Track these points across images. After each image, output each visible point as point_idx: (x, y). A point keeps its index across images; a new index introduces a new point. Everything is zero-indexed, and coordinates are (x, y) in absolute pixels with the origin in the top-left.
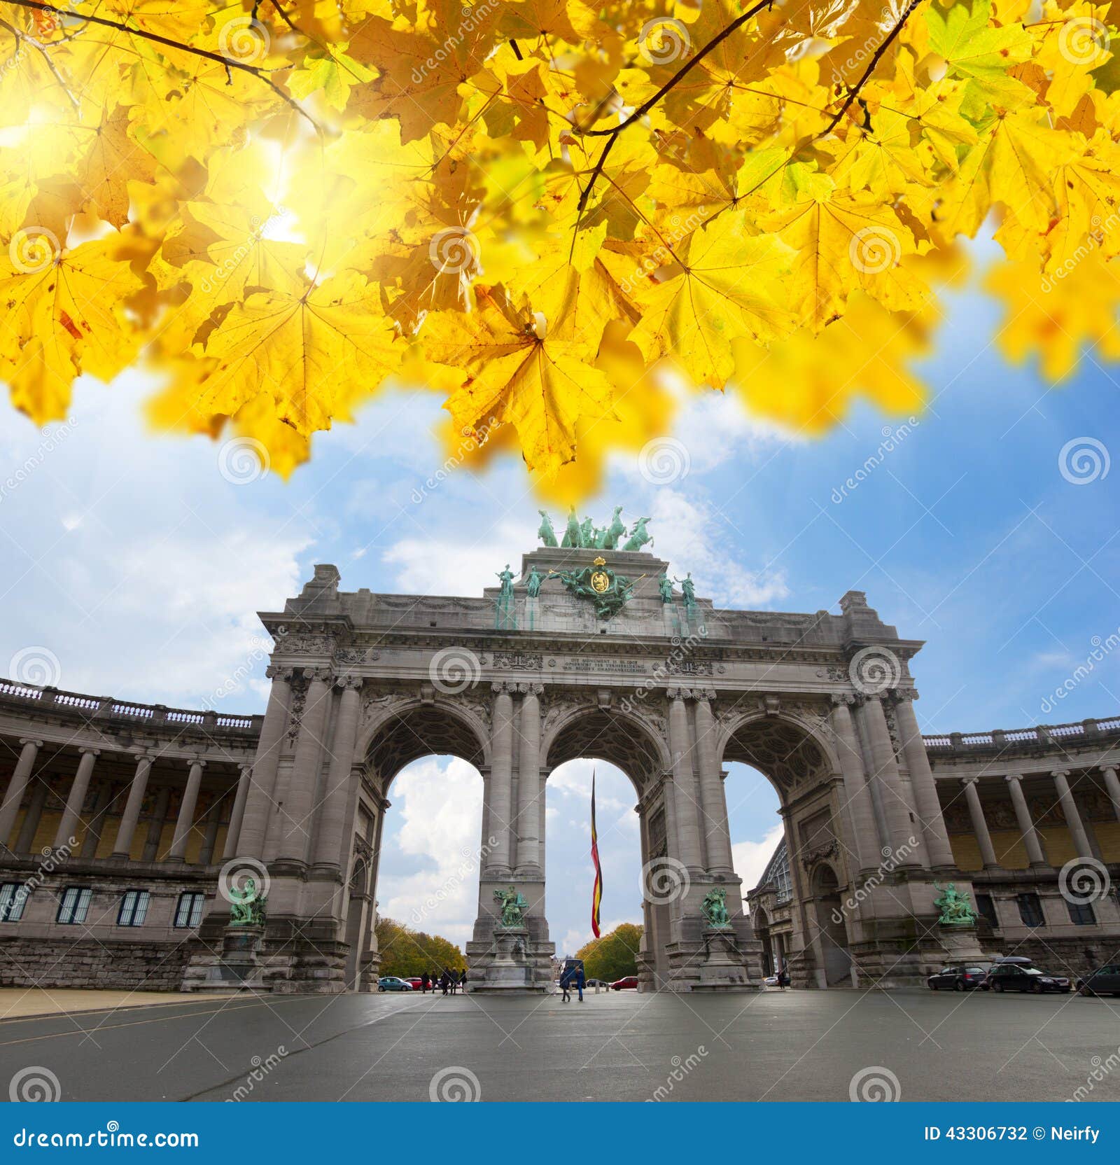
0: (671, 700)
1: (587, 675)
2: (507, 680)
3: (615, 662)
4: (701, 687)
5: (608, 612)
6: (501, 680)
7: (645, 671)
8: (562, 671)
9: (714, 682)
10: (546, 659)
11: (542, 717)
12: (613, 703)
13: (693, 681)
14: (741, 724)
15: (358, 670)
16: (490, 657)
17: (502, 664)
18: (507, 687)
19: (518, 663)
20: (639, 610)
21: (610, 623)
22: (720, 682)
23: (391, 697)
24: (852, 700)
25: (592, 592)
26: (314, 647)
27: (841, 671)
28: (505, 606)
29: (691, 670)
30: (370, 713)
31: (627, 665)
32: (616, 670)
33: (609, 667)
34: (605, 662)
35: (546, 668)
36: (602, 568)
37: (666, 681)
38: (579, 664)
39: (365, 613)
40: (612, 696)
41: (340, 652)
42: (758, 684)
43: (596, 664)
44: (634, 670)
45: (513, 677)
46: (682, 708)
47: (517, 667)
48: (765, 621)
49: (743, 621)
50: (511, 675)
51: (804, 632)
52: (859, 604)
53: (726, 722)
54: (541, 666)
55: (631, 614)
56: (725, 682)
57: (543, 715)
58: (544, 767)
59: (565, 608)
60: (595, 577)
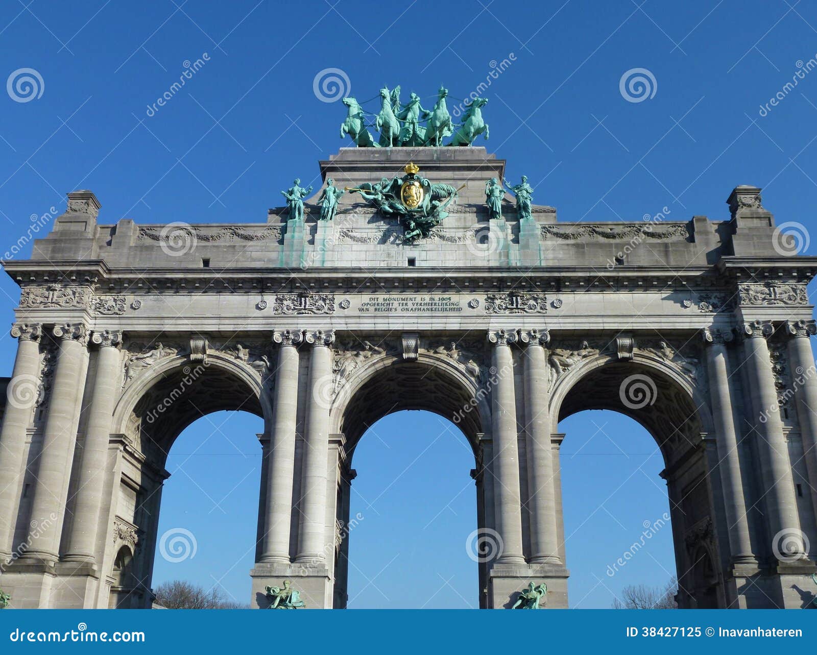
0: (493, 346)
1: (388, 317)
2: (291, 328)
3: (423, 299)
4: (530, 327)
5: (418, 235)
6: (284, 329)
7: (460, 309)
8: (358, 313)
9: (548, 320)
10: (339, 298)
11: (335, 371)
12: (421, 351)
13: (521, 320)
14: (584, 371)
15: (117, 321)
16: (270, 299)
17: (285, 308)
18: (292, 336)
19: (305, 306)
20: (458, 228)
21: (419, 248)
22: (555, 320)
23: (157, 353)
24: (730, 337)
25: (400, 210)
26: (65, 298)
27: (718, 298)
28: (293, 234)
29: (519, 305)
30: (131, 373)
31: (437, 302)
32: (424, 309)
33: (415, 306)
34: (411, 299)
35: (337, 311)
36: (415, 177)
37: (486, 320)
38: (378, 304)
39: (125, 251)
40: (419, 342)
41: (97, 302)
42: (606, 320)
43: (399, 303)
44: (446, 308)
45: (298, 324)
46: (505, 354)
47: (304, 311)
48: (620, 236)
49: (592, 237)
50: (295, 321)
51: (672, 247)
52: (750, 206)
53: (564, 370)
54: (331, 309)
55: (447, 234)
56: (561, 320)
57: (337, 369)
58: (335, 433)
59: (367, 231)
60: (405, 189)
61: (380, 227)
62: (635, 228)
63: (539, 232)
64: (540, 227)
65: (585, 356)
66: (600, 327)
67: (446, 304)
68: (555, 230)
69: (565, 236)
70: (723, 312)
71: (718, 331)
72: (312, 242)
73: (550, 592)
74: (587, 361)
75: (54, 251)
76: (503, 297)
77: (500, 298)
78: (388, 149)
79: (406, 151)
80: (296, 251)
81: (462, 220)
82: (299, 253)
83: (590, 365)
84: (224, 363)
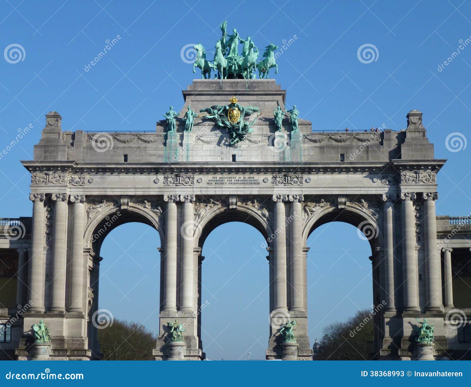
0: (275, 203)
1: (222, 188)
2: (172, 194)
3: (240, 178)
4: (294, 193)
6: (169, 194)
7: (258, 183)
8: (206, 186)
9: (303, 190)
10: (197, 177)
11: (195, 215)
12: (239, 204)
13: (289, 189)
14: (321, 215)
15: (82, 190)
16: (161, 177)
17: (169, 183)
18: (173, 198)
19: (179, 182)
20: (259, 135)
21: (237, 149)
22: (307, 189)
23: (103, 205)
24: (396, 198)
25: (228, 125)
26: (55, 179)
27: (392, 177)
28: (171, 140)
29: (289, 181)
30: (90, 216)
31: (247, 179)
32: (240, 183)
33: (236, 182)
34: (234, 178)
35: (196, 184)
36: (236, 105)
37: (272, 190)
38: (217, 181)
39: (82, 150)
40: (238, 200)
41: (70, 179)
42: (332, 189)
43: (228, 180)
44: (252, 183)
45: (176, 191)
46: (281, 208)
47: (179, 185)
48: (344, 141)
49: (329, 141)
50: (174, 190)
51: (371, 148)
52: (415, 124)
53: (311, 214)
54: (193, 183)
55: (253, 139)
56: (310, 189)
57: (196, 214)
58: (196, 247)
59: (210, 136)
60: (230, 112)
61: (217, 134)
62: (353, 136)
63: (301, 139)
64: (302, 135)
65: (322, 207)
66: (330, 193)
67: (252, 180)
68: (309, 137)
69: (315, 141)
70: (394, 185)
71: (390, 195)
72: (181, 145)
73: (298, 324)
74: (323, 209)
75: (45, 152)
76: (281, 177)
77: (280, 177)
78: (220, 80)
79: (230, 82)
80: (173, 150)
81: (261, 130)
82: (175, 151)
83: (324, 211)
84: (138, 210)
